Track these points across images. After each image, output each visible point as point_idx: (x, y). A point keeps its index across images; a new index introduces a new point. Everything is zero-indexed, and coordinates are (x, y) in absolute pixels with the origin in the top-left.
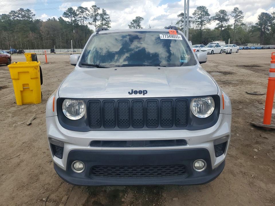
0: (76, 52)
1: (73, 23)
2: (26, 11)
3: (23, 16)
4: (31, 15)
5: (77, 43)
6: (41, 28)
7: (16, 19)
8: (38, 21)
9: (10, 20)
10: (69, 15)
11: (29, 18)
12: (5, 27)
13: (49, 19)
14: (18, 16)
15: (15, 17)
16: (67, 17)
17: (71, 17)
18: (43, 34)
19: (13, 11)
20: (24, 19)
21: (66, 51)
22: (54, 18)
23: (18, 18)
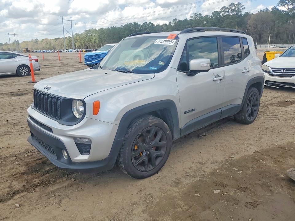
0: (285, 48)
1: (289, 12)
2: (237, 5)
3: (233, 11)
4: (241, 9)
5: (290, 36)
6: (249, 22)
7: (225, 14)
8: (247, 14)
9: (220, 16)
10: (286, 3)
11: (238, 11)
12: (214, 23)
13: (260, 10)
14: (228, 12)
15: (225, 12)
16: (284, 5)
17: (288, 5)
18: (250, 28)
19: (224, 7)
20: (233, 13)
21: (273, 47)
22: (266, 8)
23: (227, 13)
